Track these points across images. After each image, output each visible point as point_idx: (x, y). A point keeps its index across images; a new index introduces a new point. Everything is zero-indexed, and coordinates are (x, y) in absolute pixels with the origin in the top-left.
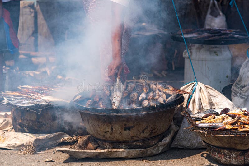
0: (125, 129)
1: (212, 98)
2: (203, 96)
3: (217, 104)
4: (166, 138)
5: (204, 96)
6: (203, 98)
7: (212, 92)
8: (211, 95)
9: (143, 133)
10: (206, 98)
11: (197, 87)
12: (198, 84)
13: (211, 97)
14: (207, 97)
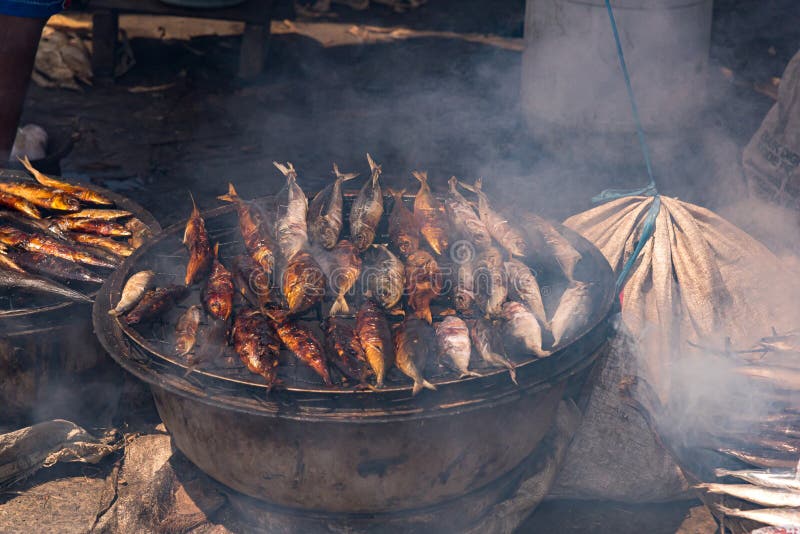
0: (363, 471)
1: (724, 270)
2: (686, 259)
3: (741, 295)
4: (532, 479)
5: (692, 261)
6: (686, 273)
7: (724, 243)
8: (718, 256)
9: (444, 482)
10: (699, 272)
11: (661, 222)
12: (661, 203)
13: (719, 263)
14: (705, 267)
